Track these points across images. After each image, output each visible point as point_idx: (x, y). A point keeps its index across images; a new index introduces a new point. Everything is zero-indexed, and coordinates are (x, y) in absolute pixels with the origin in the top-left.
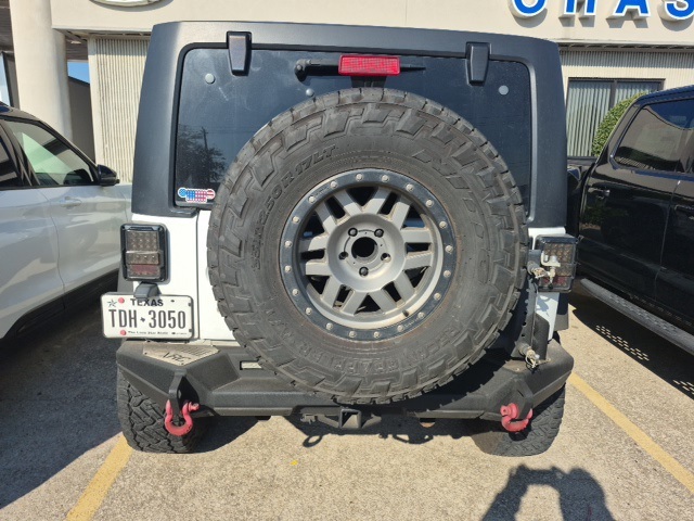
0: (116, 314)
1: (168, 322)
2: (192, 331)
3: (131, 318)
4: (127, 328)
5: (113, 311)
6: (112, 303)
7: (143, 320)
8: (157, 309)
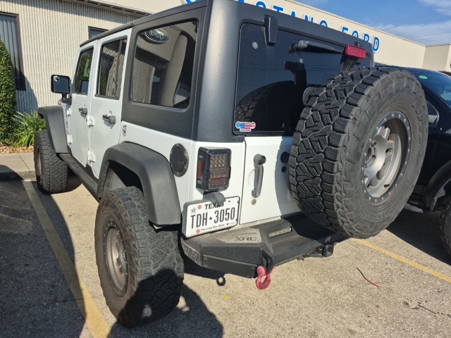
0: (195, 218)
1: (225, 217)
2: (237, 220)
3: (204, 219)
4: (201, 227)
5: (193, 216)
6: (193, 210)
7: (211, 218)
8: (219, 209)
